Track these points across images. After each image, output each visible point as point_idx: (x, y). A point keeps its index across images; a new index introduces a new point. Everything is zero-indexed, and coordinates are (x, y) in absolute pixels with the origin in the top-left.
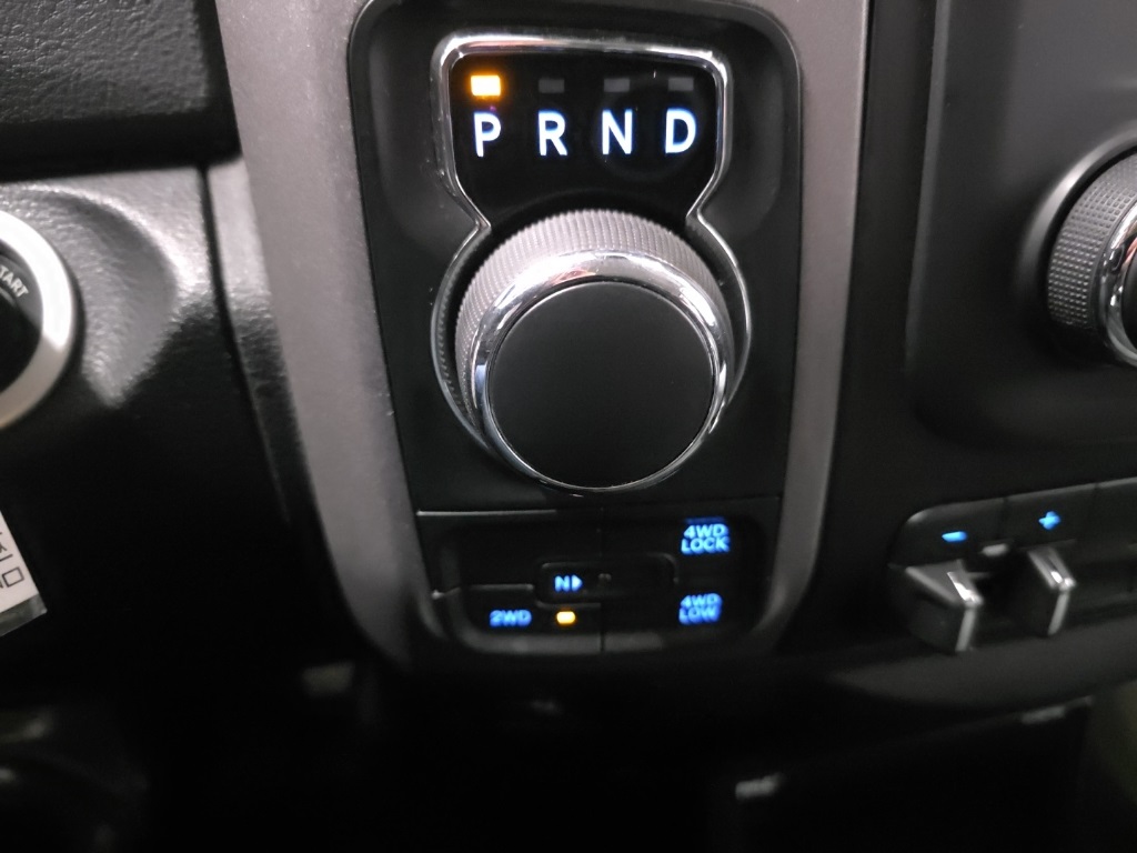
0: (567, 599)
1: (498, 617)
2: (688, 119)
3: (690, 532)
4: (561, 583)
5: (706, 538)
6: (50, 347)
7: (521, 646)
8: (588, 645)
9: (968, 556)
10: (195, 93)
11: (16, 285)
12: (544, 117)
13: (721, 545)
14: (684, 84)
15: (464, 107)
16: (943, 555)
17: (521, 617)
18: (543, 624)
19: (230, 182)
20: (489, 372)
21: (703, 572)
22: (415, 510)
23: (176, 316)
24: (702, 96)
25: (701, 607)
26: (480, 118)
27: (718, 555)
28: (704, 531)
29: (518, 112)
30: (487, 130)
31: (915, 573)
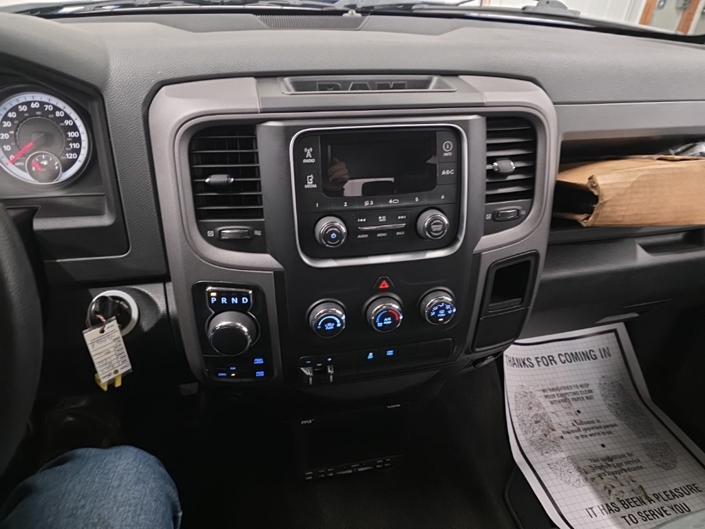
0: (233, 371)
1: (220, 374)
2: (246, 299)
3: (256, 360)
4: (231, 368)
5: (259, 361)
6: (134, 320)
7: (225, 380)
8: (238, 380)
9: (313, 365)
10: (164, 271)
11: (126, 306)
12: (222, 299)
13: (262, 362)
14: (244, 294)
15: (210, 297)
16: (306, 366)
17: (225, 374)
18: (229, 376)
19: (170, 286)
20: (214, 335)
21: (259, 367)
22: (203, 354)
23: (159, 316)
24: (248, 296)
25: (260, 374)
26: (212, 299)
27: (261, 364)
28: (258, 360)
29: (219, 298)
30: (213, 300)
31: (302, 368)
